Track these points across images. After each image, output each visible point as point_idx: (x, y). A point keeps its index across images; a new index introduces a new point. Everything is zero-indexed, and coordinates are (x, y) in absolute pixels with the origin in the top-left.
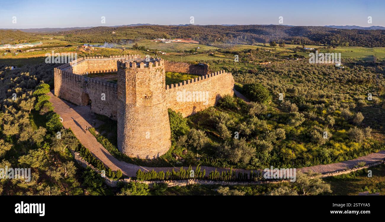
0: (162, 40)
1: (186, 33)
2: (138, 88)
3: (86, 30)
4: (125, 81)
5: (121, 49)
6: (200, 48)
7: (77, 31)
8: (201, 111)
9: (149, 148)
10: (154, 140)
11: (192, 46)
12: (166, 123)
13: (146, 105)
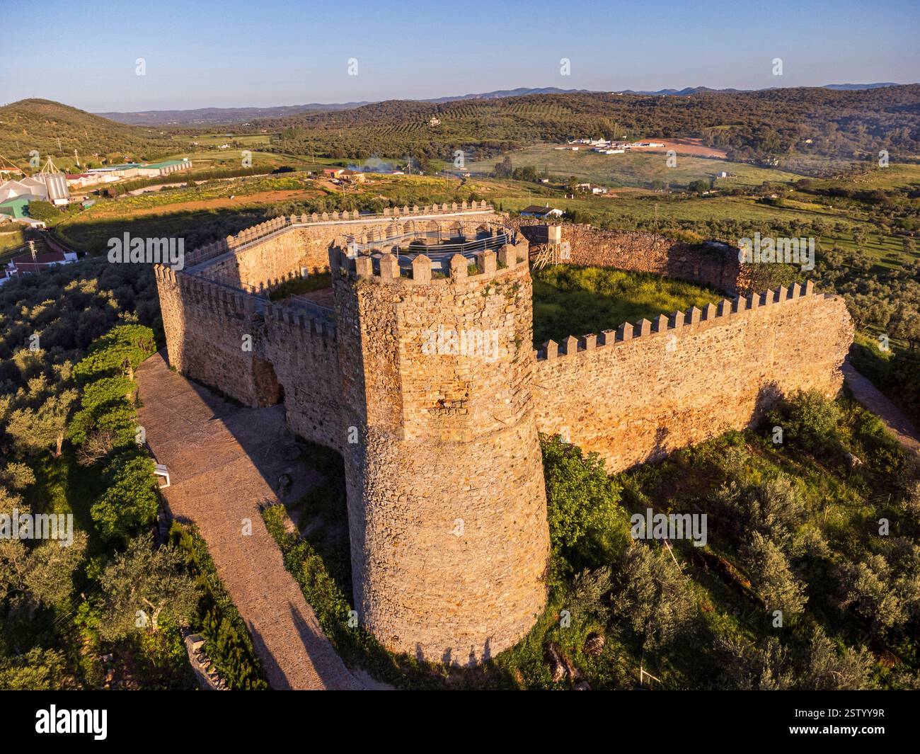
0: (594, 143)
1: (682, 120)
2: (406, 368)
3: (345, 112)
4: (359, 332)
5: (454, 179)
6: (727, 175)
7: (315, 117)
8: (691, 447)
9: (456, 620)
10: (476, 584)
11: (698, 166)
12: (527, 511)
13: (443, 438)
